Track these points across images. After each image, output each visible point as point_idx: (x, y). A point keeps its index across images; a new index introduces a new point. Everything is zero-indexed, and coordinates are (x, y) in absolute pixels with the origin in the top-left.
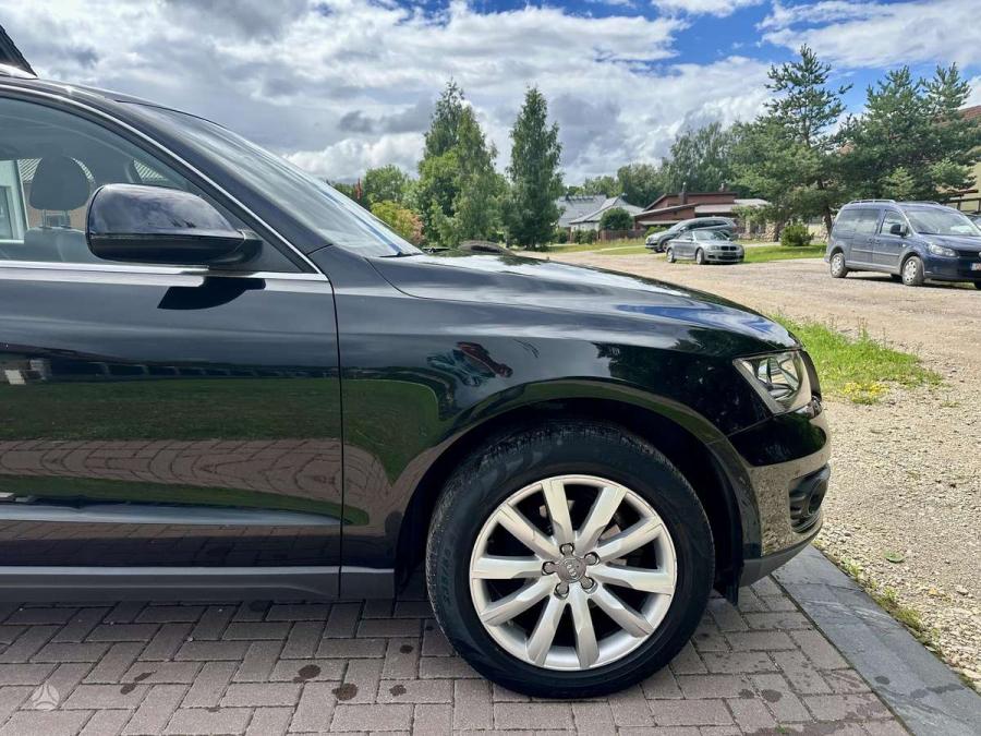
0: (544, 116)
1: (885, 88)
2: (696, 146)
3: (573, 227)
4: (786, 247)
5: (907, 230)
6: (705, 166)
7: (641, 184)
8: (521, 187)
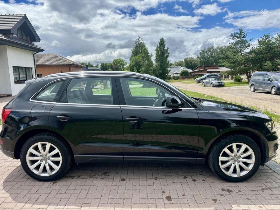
0: (165, 45)
1: (263, 39)
2: (207, 52)
3: (172, 75)
4: (235, 82)
5: (272, 80)
6: (209, 58)
7: (191, 63)
8: (158, 64)
